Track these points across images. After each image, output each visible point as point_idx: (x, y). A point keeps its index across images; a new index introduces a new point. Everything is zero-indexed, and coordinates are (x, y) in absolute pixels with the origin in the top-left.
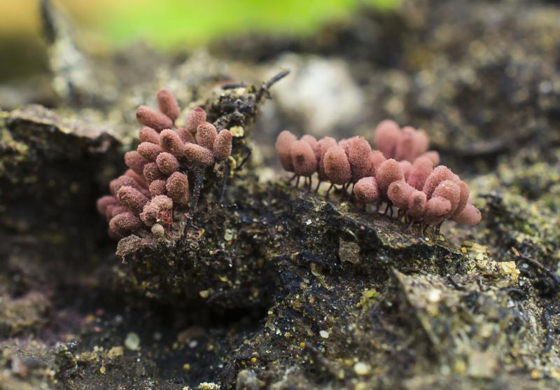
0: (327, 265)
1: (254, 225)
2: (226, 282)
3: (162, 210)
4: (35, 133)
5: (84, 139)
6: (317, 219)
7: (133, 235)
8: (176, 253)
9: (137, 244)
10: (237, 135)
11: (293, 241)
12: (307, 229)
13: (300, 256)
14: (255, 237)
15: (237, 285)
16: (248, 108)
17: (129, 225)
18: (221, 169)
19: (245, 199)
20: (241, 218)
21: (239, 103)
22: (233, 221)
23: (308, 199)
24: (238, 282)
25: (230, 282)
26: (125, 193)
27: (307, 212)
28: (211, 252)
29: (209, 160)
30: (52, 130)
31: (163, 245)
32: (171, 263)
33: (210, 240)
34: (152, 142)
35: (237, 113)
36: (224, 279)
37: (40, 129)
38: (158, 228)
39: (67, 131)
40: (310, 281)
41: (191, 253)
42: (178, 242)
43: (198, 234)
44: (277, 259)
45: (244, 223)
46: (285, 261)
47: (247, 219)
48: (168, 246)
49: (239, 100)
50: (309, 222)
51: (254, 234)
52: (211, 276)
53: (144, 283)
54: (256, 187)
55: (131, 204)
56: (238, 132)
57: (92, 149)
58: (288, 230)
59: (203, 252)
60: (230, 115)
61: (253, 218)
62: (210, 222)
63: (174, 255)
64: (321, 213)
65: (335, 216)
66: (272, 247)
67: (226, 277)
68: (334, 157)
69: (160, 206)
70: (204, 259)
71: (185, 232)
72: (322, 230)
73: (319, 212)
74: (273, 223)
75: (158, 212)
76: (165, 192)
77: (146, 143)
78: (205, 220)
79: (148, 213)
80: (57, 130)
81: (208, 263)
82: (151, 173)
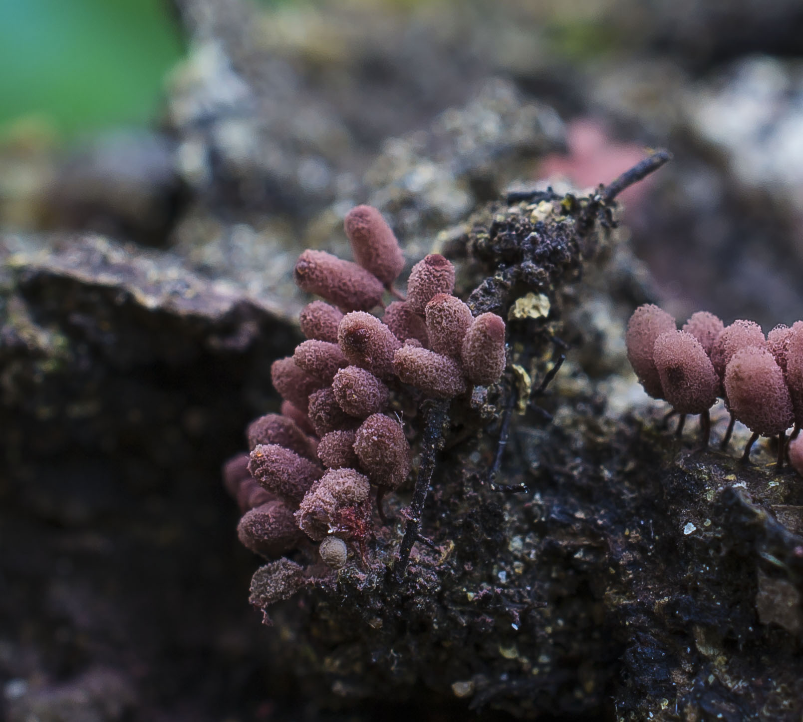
0: (731, 632)
1: (577, 526)
2: (515, 661)
3: (342, 505)
4: (84, 308)
5: (195, 320)
6: (708, 523)
7: (284, 559)
8: (384, 601)
9: (292, 582)
10: (535, 315)
11: (662, 566)
12: (685, 543)
13: (670, 608)
14: (578, 556)
15: (542, 666)
16: (555, 252)
17: (275, 534)
18: (493, 399)
19: (563, 462)
20: (549, 511)
21: (534, 241)
22: (528, 515)
23: (696, 469)
24: (544, 659)
25: (525, 660)
26: (262, 463)
27: (692, 501)
28: (471, 595)
29: (454, 385)
30: (120, 299)
31: (350, 584)
32: (376, 623)
33: (468, 567)
34: (324, 340)
35: (529, 264)
36: (509, 654)
37: (94, 297)
38: (335, 548)
39: (151, 302)
40: (695, 667)
41: (419, 599)
42: (388, 576)
43: (439, 553)
44: (625, 612)
45: (553, 521)
46: (643, 618)
47: (562, 512)
48: (360, 587)
49: (534, 234)
50: (689, 529)
51: (576, 550)
52: (478, 647)
53: (328, 661)
54: (594, 429)
55: (278, 487)
56: (536, 307)
57: (215, 342)
58: (653, 541)
59: (452, 593)
60: (514, 269)
61: (576, 510)
62: (467, 526)
63: (379, 605)
64: (716, 510)
65: (744, 519)
66: (615, 580)
67: (514, 649)
68: (745, 375)
69: (337, 496)
70: (454, 609)
71: (404, 552)
72: (718, 550)
73: (712, 505)
74: (620, 522)
75: (331, 509)
76: (352, 461)
77: (313, 342)
78: (457, 519)
79: (307, 514)
80: (130, 299)
81: (463, 621)
82: (322, 414)
